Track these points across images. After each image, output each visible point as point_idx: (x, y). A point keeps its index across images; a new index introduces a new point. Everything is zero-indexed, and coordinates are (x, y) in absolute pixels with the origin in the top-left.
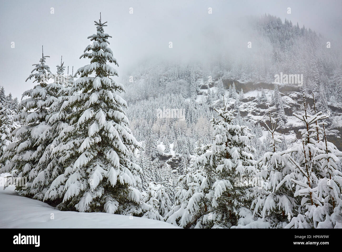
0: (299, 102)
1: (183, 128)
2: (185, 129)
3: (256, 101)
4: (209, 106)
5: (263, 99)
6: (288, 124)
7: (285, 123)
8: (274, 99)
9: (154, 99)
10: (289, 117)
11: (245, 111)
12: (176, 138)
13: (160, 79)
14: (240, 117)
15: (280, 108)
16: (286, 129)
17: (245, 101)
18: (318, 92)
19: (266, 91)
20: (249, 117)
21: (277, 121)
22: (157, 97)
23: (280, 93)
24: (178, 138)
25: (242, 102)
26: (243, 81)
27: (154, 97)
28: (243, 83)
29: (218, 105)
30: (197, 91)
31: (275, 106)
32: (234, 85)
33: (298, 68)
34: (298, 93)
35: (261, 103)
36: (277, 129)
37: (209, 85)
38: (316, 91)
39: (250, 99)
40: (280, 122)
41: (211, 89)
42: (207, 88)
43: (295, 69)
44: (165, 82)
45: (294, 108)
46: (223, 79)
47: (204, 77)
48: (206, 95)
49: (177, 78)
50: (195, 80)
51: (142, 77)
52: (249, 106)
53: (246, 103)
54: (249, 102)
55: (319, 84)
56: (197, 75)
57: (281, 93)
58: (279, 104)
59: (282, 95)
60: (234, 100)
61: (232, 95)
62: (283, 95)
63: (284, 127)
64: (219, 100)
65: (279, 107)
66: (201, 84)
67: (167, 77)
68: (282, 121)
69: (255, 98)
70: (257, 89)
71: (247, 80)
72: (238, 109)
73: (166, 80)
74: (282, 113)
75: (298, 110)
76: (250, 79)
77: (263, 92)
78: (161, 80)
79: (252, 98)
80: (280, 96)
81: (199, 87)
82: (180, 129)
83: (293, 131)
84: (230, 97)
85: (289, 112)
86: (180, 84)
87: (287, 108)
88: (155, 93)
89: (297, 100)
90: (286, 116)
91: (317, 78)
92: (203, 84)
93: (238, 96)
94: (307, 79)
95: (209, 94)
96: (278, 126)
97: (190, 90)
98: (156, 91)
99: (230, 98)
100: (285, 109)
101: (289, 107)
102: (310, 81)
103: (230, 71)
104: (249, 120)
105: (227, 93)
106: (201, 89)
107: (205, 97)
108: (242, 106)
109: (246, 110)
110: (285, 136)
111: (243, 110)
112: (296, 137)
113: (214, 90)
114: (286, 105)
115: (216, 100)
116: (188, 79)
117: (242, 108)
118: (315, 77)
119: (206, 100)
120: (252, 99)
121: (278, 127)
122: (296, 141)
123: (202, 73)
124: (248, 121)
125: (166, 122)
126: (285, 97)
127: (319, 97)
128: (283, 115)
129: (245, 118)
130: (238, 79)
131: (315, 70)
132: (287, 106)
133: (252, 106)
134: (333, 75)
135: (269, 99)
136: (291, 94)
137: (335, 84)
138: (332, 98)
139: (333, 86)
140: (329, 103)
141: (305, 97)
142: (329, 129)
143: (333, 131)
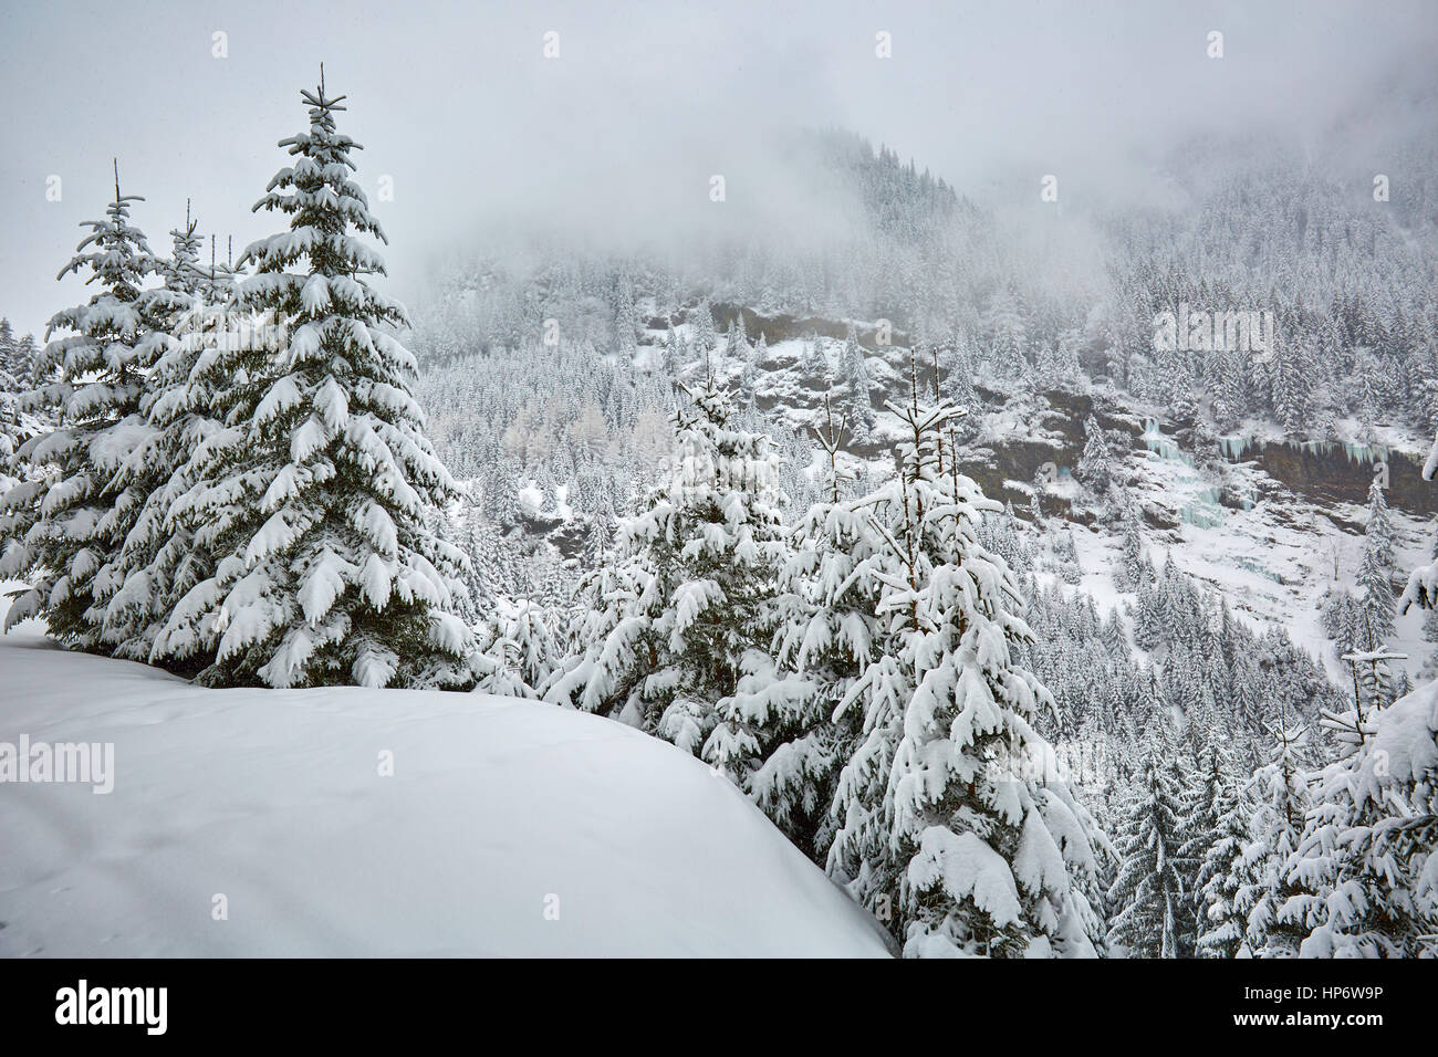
0: (906, 376)
1: (595, 441)
2: (600, 444)
3: (799, 369)
4: (672, 378)
5: (817, 364)
6: (876, 432)
7: (871, 429)
8: (846, 365)
9: (509, 352)
10: (880, 414)
11: (770, 396)
12: (576, 470)
13: (525, 292)
14: (756, 412)
15: (860, 388)
16: (872, 444)
17: (770, 366)
18: (953, 350)
19: (827, 341)
20: (779, 412)
22: (516, 348)
23: (860, 348)
24: (581, 469)
25: (761, 370)
26: (766, 311)
27: (507, 346)
28: (765, 315)
29: (696, 377)
30: (638, 335)
31: (847, 383)
32: (741, 320)
33: (907, 283)
34: (905, 350)
35: (813, 375)
36: (849, 444)
37: (672, 316)
38: (948, 348)
39: (782, 362)
40: (858, 426)
41: (678, 330)
42: (665, 327)
43: (900, 286)
44: (540, 301)
45: (895, 391)
46: (711, 303)
47: (658, 293)
48: (664, 346)
49: (578, 292)
50: (631, 300)
51: (469, 283)
52: (781, 382)
53: (773, 374)
54: (779, 372)
55: (955, 329)
56: (637, 286)
57: (864, 350)
58: (856, 380)
59: (867, 356)
60: (741, 363)
61: (734, 348)
62: (869, 356)
63: (868, 441)
64: (698, 363)
65: (858, 387)
66: (648, 313)
67: (547, 286)
68: (863, 423)
69: (795, 360)
70: (804, 337)
71: (777, 308)
72: (750, 389)
73: (545, 296)
74: (864, 404)
75: (902, 395)
76: (785, 306)
77: (818, 345)
78: (528, 295)
79: (789, 359)
80: (860, 357)
81: (644, 322)
82: (585, 443)
83: (887, 452)
84: (730, 355)
85: (878, 400)
86: (588, 312)
87: (878, 389)
88: (511, 336)
89: (901, 368)
90: (873, 412)
91: (952, 314)
92: (655, 316)
93: (751, 352)
94: (929, 314)
95: (673, 343)
96: (852, 436)
97: (616, 329)
98: (515, 329)
99: (730, 359)
100: (871, 392)
101: (883, 388)
102: (935, 320)
103: (730, 280)
104: (779, 420)
105: (722, 344)
106: (648, 328)
107: (661, 351)
108: (761, 381)
109: (771, 392)
110: (869, 464)
111: (765, 393)
112: (894, 467)
113: (685, 332)
114: (874, 382)
115: (691, 362)
116: (611, 298)
117: (761, 385)
118: (949, 311)
119: (664, 362)
120: (789, 363)
121: (853, 440)
122: (893, 477)
123: (651, 282)
124: (776, 424)
125: (546, 421)
126: (874, 360)
127: (955, 363)
128: (866, 409)
129: (770, 415)
130: (754, 305)
131: (948, 292)
132: (878, 385)
133: (787, 382)
134: (988, 308)
135: (834, 364)
136: (889, 354)
137: (993, 331)
138: (985, 367)
139: (987, 338)
140: (977, 381)
141: (921, 362)
142: (973, 446)
143: (980, 450)
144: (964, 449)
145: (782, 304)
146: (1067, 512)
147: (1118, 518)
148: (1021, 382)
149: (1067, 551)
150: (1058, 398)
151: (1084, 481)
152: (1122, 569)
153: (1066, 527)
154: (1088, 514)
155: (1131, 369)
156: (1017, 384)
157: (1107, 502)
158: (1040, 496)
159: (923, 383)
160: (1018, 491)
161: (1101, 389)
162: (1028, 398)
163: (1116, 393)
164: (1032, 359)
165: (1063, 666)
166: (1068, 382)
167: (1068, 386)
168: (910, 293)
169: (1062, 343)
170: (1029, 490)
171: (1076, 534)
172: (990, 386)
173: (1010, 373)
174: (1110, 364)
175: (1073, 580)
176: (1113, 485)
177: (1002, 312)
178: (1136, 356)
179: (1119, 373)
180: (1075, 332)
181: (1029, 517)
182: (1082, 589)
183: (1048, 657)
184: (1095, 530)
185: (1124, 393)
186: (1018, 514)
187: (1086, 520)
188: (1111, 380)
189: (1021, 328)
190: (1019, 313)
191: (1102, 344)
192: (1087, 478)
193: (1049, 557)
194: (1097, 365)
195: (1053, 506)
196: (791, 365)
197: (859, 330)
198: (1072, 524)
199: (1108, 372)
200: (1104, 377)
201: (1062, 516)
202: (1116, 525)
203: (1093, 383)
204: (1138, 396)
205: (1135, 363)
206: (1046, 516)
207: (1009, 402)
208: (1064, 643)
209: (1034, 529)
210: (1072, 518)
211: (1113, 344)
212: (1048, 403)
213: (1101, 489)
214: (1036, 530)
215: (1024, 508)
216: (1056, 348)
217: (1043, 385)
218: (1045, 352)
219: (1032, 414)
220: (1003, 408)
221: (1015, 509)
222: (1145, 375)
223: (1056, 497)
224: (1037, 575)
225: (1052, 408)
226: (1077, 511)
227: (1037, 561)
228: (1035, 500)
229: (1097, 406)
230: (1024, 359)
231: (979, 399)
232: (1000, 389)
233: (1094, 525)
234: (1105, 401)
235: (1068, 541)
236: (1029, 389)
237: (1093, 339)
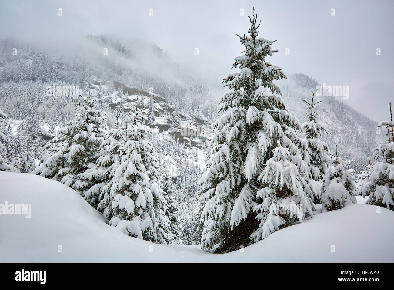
0: (164, 109)
1: (71, 114)
2: (73, 115)
3: (137, 103)
4: (99, 99)
5: (142, 102)
6: (155, 122)
7: (154, 121)
8: (149, 104)
9: (43, 82)
11: (128, 109)
12: (63, 121)
13: (52, 65)
14: (123, 112)
16: (154, 125)
17: (129, 101)
18: (176, 104)
19: (145, 97)
20: (130, 113)
21: (149, 119)
22: (46, 82)
23: (153, 100)
24: (65, 121)
25: (126, 102)
26: (130, 86)
27: (43, 80)
28: (129, 87)
29: (107, 100)
30: (90, 85)
31: (149, 108)
32: (122, 87)
33: (167, 86)
34: (164, 103)
35: (140, 105)
36: (148, 124)
37: (101, 82)
38: (174, 104)
39: (132, 100)
40: (150, 120)
41: (103, 86)
42: (99, 84)
43: (165, 87)
44: (57, 69)
45: (161, 112)
46: (114, 81)
47: (98, 75)
48: (98, 90)
49: (71, 69)
50: (89, 75)
51: (30, 57)
52: (131, 105)
53: (129, 103)
54: (131, 103)
55: (177, 100)
56: (91, 71)
58: (151, 108)
59: (155, 102)
60: (120, 99)
61: (119, 94)
63: (152, 124)
64: (108, 96)
65: (152, 110)
66: (94, 80)
67: (61, 65)
68: (152, 119)
69: (136, 100)
70: (139, 95)
71: (132, 86)
72: (122, 106)
73: (59, 68)
74: (153, 114)
75: (162, 113)
76: (135, 86)
77: (142, 97)
78: (53, 66)
79: (134, 100)
80: (153, 103)
81: (92, 82)
82: (68, 114)
83: (157, 127)
84: (117, 96)
85: (157, 114)
86: (74, 75)
88: (45, 77)
89: (163, 107)
90: (155, 117)
92: (96, 81)
93: (124, 96)
94: (171, 95)
95: (101, 90)
96: (149, 122)
97: (83, 82)
98: (47, 76)
99: (118, 97)
100: (155, 112)
101: (158, 111)
102: (172, 97)
103: (120, 76)
105: (116, 93)
106: (93, 84)
107: (96, 91)
108: (126, 104)
109: (128, 108)
110: (152, 130)
111: (126, 108)
112: (158, 131)
113: (105, 87)
115: (105, 96)
116: (82, 73)
117: (126, 105)
118: (176, 95)
119: (97, 94)
120: (134, 101)
123: (96, 71)
124: (129, 116)
125: (54, 106)
126: (157, 104)
127: (176, 108)
128: (153, 116)
129: (127, 114)
130: (126, 84)
131: (176, 91)
132: (157, 110)
133: (133, 106)
134: (185, 96)
135: (146, 103)
136: (160, 103)
137: (185, 102)
138: (182, 110)
139: (184, 103)
140: (180, 113)
141: (168, 106)
142: (178, 128)
143: (179, 129)
144: (176, 129)
145: (134, 85)
146: (197, 145)
147: (207, 148)
148: (190, 115)
149: (195, 154)
150: (197, 119)
151: (201, 138)
152: (206, 159)
153: (196, 149)
154: (201, 146)
155: (213, 115)
156: (189, 115)
157: (205, 144)
158: (191, 141)
159: (168, 111)
160: (187, 140)
161: (206, 119)
162: (191, 118)
163: (209, 120)
164: (193, 110)
165: (192, 181)
166: (200, 116)
167: (200, 117)
168: (167, 89)
169: (199, 107)
170: (189, 140)
171: (198, 151)
172: (183, 115)
173: (188, 112)
174: (209, 113)
175: (196, 161)
176: (206, 140)
177: (188, 98)
178: (214, 112)
179: (210, 116)
180: (202, 105)
181: (189, 146)
182: (198, 163)
183: (189, 179)
184: (202, 150)
185: (211, 120)
186: (186, 145)
187: (200, 147)
188: (208, 117)
189: (191, 102)
190: (191, 99)
191: (207, 109)
192: (202, 138)
193: (192, 156)
194: (206, 113)
195: (194, 144)
196: (135, 101)
197: (153, 96)
198: (197, 148)
199: (208, 115)
200: (207, 116)
201: (196, 146)
202: (206, 149)
203: (205, 117)
204: (213, 121)
205: (213, 114)
206: (192, 146)
207: (187, 119)
208: (193, 175)
209: (189, 149)
210: (197, 147)
211: (209, 109)
212: (195, 120)
213: (204, 141)
214: (190, 149)
215: (187, 144)
216: (198, 108)
217: (195, 116)
218: (196, 109)
219: (192, 122)
220: (185, 120)
221: (185, 144)
222: (215, 117)
223: (195, 142)
224: (189, 159)
225: (196, 121)
226: (199, 145)
227: (189, 156)
228: (190, 142)
229: (205, 122)
230: (191, 109)
231: (180, 117)
232: (185, 116)
233: (202, 149)
234: (207, 121)
235: (196, 152)
236: (191, 116)
237: (206, 107)
